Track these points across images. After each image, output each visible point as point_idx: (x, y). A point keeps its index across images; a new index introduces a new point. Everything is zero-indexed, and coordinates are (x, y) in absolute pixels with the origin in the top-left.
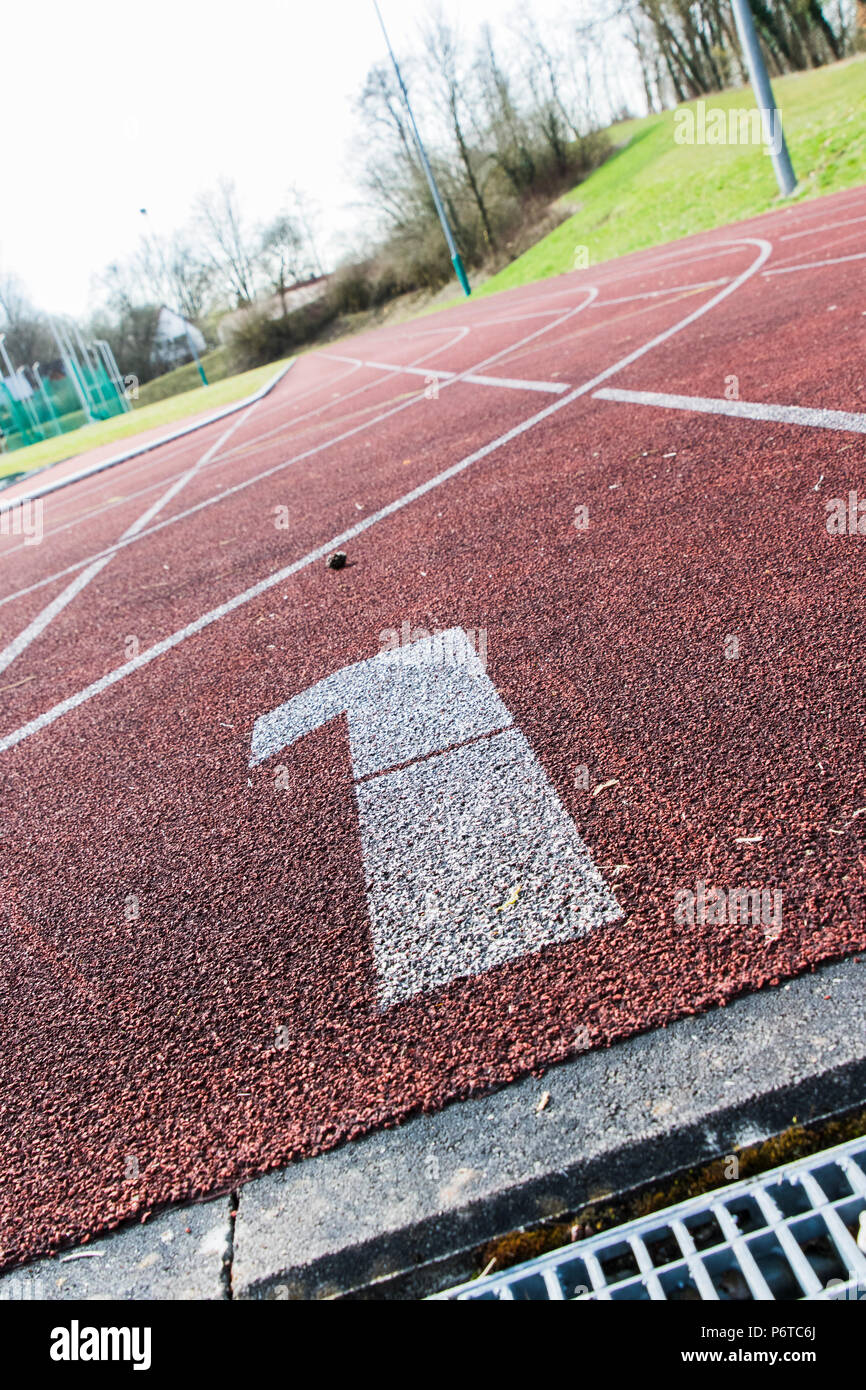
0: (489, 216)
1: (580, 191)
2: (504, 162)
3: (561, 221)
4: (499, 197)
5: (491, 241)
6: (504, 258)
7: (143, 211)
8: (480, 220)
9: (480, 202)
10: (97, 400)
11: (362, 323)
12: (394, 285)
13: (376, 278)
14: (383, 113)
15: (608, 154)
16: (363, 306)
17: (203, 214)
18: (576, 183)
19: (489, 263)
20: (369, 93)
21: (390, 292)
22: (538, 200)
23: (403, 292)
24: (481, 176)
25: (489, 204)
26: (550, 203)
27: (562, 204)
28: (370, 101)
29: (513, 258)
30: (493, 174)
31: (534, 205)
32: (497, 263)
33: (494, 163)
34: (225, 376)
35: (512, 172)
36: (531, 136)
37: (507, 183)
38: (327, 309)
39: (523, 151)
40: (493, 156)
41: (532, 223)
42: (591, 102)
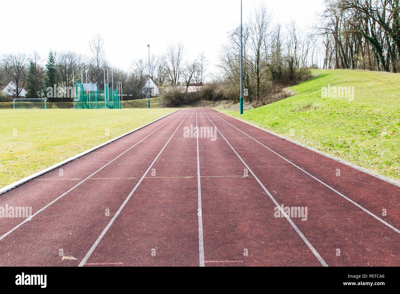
0: (260, 85)
1: (295, 87)
2: (271, 69)
3: (286, 97)
4: (266, 80)
5: (258, 95)
6: (261, 103)
7: (148, 46)
8: (256, 86)
9: (258, 80)
10: (110, 100)
11: (208, 105)
12: (222, 96)
13: (217, 92)
14: (238, 41)
15: (309, 78)
16: (210, 99)
17: (170, 53)
18: (295, 84)
19: (254, 103)
20: (235, 34)
21: (220, 98)
22: (279, 86)
23: (225, 99)
24: (262, 71)
25: (262, 81)
26: (283, 88)
27: (288, 90)
28: (235, 36)
29: (264, 104)
30: (267, 71)
31: (277, 87)
32: (257, 103)
33: (268, 68)
34: (158, 106)
35: (273, 73)
36: (284, 63)
37: (270, 76)
38: (198, 96)
39: (280, 67)
40: (268, 65)
41: (275, 93)
42: (306, 59)
